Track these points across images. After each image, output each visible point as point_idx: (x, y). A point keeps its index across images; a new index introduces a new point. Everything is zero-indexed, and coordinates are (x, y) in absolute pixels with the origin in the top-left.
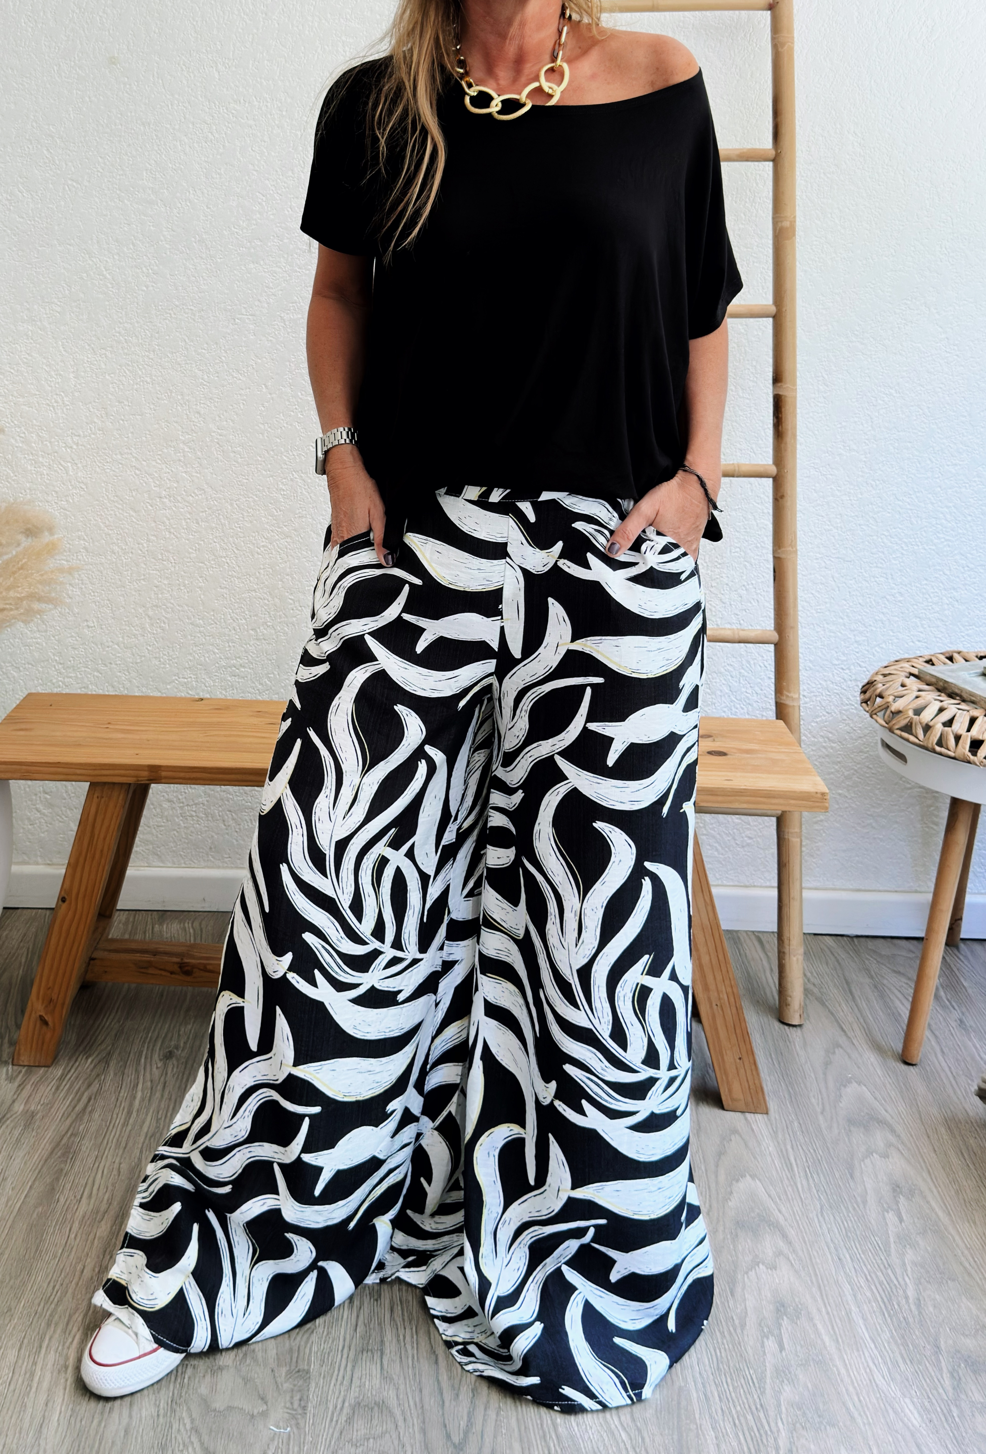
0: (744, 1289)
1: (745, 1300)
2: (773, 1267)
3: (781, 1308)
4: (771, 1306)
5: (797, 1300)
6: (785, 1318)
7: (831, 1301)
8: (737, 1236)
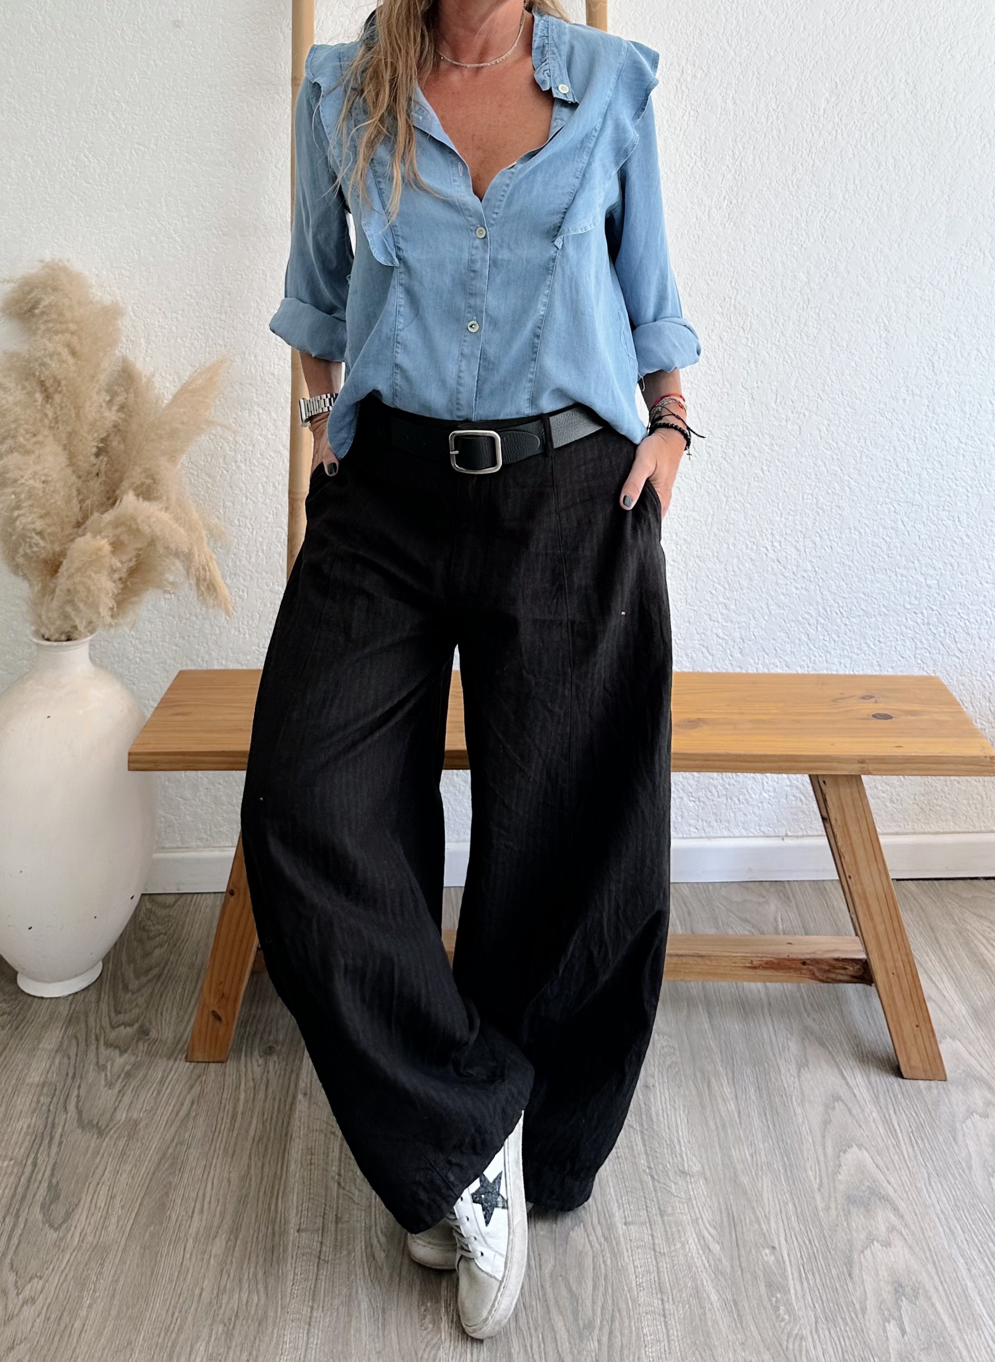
0: (861, 1270)
1: (863, 1281)
2: (887, 1244)
3: (899, 1288)
4: (890, 1288)
5: (914, 1278)
6: (903, 1298)
7: (947, 1278)
8: (849, 1212)
